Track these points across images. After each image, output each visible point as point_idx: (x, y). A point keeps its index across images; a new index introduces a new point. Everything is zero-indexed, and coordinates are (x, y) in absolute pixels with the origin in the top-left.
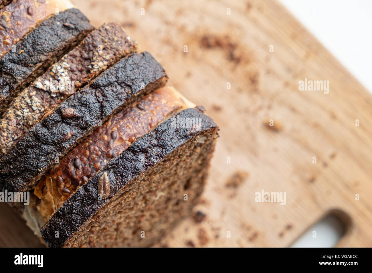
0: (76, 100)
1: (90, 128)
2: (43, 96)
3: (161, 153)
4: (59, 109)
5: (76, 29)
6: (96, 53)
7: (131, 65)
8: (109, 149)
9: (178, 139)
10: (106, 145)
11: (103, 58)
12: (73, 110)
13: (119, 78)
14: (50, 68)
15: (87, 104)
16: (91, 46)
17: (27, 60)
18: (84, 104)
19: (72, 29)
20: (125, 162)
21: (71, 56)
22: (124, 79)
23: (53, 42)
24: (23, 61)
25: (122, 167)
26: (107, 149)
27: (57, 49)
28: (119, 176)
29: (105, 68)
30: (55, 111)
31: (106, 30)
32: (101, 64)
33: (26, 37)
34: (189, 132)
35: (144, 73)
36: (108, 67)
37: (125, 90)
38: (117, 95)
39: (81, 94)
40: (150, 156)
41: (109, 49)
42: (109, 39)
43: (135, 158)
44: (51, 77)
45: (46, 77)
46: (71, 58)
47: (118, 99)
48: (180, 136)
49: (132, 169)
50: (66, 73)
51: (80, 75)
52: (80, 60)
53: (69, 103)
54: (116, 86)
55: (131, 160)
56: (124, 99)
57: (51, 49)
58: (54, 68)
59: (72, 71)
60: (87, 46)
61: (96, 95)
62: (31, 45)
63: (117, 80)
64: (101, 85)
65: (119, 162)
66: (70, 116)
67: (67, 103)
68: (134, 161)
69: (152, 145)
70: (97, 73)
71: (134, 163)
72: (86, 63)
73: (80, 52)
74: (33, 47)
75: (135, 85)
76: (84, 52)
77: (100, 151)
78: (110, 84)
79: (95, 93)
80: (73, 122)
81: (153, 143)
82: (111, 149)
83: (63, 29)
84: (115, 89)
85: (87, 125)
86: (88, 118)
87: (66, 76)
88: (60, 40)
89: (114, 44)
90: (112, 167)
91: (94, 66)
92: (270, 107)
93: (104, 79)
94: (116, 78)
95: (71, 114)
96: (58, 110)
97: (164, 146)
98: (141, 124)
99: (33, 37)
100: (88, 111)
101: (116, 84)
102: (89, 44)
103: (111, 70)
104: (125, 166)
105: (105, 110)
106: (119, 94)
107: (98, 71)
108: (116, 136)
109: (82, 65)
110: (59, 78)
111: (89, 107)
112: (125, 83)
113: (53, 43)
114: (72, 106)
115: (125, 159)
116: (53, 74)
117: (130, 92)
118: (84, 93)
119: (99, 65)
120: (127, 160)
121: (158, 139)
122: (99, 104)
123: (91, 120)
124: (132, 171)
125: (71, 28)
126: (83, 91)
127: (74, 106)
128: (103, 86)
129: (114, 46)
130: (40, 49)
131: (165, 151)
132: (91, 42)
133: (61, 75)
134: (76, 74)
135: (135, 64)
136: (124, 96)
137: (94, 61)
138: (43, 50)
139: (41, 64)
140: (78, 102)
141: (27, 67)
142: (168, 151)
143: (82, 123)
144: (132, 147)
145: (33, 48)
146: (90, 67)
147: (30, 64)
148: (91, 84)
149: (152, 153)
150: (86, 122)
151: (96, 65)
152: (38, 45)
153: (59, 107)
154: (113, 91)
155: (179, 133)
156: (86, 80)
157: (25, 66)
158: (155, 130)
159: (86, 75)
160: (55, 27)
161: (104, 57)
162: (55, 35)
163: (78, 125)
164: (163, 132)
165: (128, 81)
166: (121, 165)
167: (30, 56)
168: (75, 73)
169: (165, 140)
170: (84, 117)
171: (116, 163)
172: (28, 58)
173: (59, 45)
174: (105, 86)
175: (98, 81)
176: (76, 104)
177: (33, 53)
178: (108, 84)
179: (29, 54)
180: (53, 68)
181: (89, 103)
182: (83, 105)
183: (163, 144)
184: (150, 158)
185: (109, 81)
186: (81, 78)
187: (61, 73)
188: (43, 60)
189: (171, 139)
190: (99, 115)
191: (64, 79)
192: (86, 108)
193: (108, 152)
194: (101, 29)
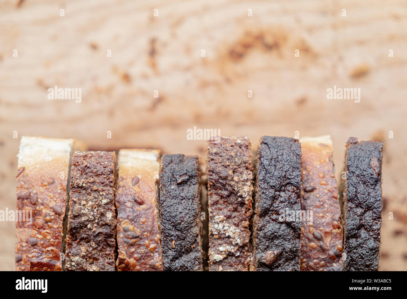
0: (263, 240)
1: (298, 252)
2: (229, 263)
3: (375, 215)
4: (259, 262)
5: (191, 177)
6: (232, 183)
7: (270, 164)
8: (328, 252)
9: (373, 189)
10: (321, 251)
11: (243, 181)
12: (270, 252)
13: (274, 186)
14: (210, 234)
15: (276, 235)
16: (221, 181)
17: (185, 246)
18: (273, 237)
19: (188, 180)
20: (357, 252)
21: (213, 205)
22: (279, 182)
23: (188, 208)
24: (182, 249)
25: (359, 258)
26: (326, 253)
27: (197, 211)
28: (364, 268)
29: (252, 188)
30: (258, 267)
31: (216, 154)
32: (246, 189)
33: (162, 227)
34: (375, 174)
35: (287, 161)
36: (254, 184)
37: (289, 191)
38: (289, 203)
39: (262, 232)
40: (370, 226)
41: (237, 169)
42: (228, 159)
43: (360, 241)
44: (217, 240)
45: (214, 244)
46: (215, 206)
47: (293, 204)
48: (372, 185)
49: (370, 253)
50: (227, 225)
51: (238, 214)
52: (225, 202)
53: (261, 250)
54: (279, 195)
55: (360, 245)
56: (297, 199)
57: (194, 216)
58: (214, 230)
59: (229, 217)
60: (217, 183)
61: (273, 220)
62: (174, 229)
63: (275, 189)
64: (269, 207)
65: (351, 257)
66: (274, 259)
67: (259, 250)
68: (363, 244)
69: (360, 215)
70: (251, 198)
71: (364, 246)
72: (232, 199)
73: (217, 194)
74: (177, 230)
75: (292, 179)
76: (220, 191)
77: (321, 261)
78: (274, 198)
79: (270, 218)
80: (280, 262)
81: (359, 213)
82: (328, 250)
83: (181, 188)
84: (282, 199)
85: (295, 252)
86: (288, 246)
87: (229, 227)
88: (191, 200)
89: (237, 160)
90: (350, 266)
91: (242, 196)
92: (341, 59)
93: (265, 200)
94: (273, 188)
95: (274, 257)
96: (258, 265)
97: (371, 207)
98: (326, 204)
99: (168, 221)
100: (282, 239)
101: (277, 193)
102: (217, 181)
103: (261, 186)
104: (360, 255)
105: (294, 225)
106: (289, 199)
107: (250, 196)
108: (321, 235)
109: (231, 204)
110: (227, 234)
111: (280, 236)
112: (283, 185)
113: (189, 210)
114: (265, 249)
115: (354, 249)
116: (217, 237)
117: (295, 189)
118: (263, 228)
119: (246, 190)
120: (357, 249)
121: (359, 205)
122: (284, 225)
123: (294, 245)
124: (371, 254)
125: (186, 180)
126: (261, 228)
127: (267, 248)
128: (271, 207)
129: (239, 162)
130: (186, 225)
131: (376, 211)
132: (218, 178)
133: (225, 230)
134: (235, 217)
135: (271, 159)
136: (294, 197)
137: (238, 192)
138: (188, 223)
139: (199, 237)
140: (266, 240)
141: (191, 251)
142: (379, 208)
143: (289, 255)
144: (349, 234)
145: (179, 230)
146: (240, 199)
147: (192, 246)
148: (260, 214)
149: (368, 223)
150: (291, 251)
151: (244, 194)
152: (180, 224)
153: (258, 261)
154: (282, 202)
155: (369, 184)
156: (248, 214)
157: (189, 252)
158: (349, 200)
159: (244, 210)
160: (173, 193)
161: (242, 179)
162: (182, 200)
163: (287, 260)
164: (356, 196)
165: (283, 181)
166: (356, 257)
167: (184, 239)
168: (233, 216)
169: (366, 201)
170: (284, 248)
171: (350, 260)
172: (183, 243)
173: (195, 206)
174: (271, 205)
175: (263, 207)
176: (267, 244)
177: (183, 235)
178: (272, 201)
179: (181, 239)
180: (212, 231)
181: (276, 233)
182: (272, 239)
183: (368, 206)
184: (371, 228)
185: (271, 197)
186: (242, 216)
187: (223, 228)
188: (198, 232)
189: (369, 195)
190: (293, 233)
191: (231, 231)
192: (279, 239)
193: (329, 255)
194: (212, 157)
